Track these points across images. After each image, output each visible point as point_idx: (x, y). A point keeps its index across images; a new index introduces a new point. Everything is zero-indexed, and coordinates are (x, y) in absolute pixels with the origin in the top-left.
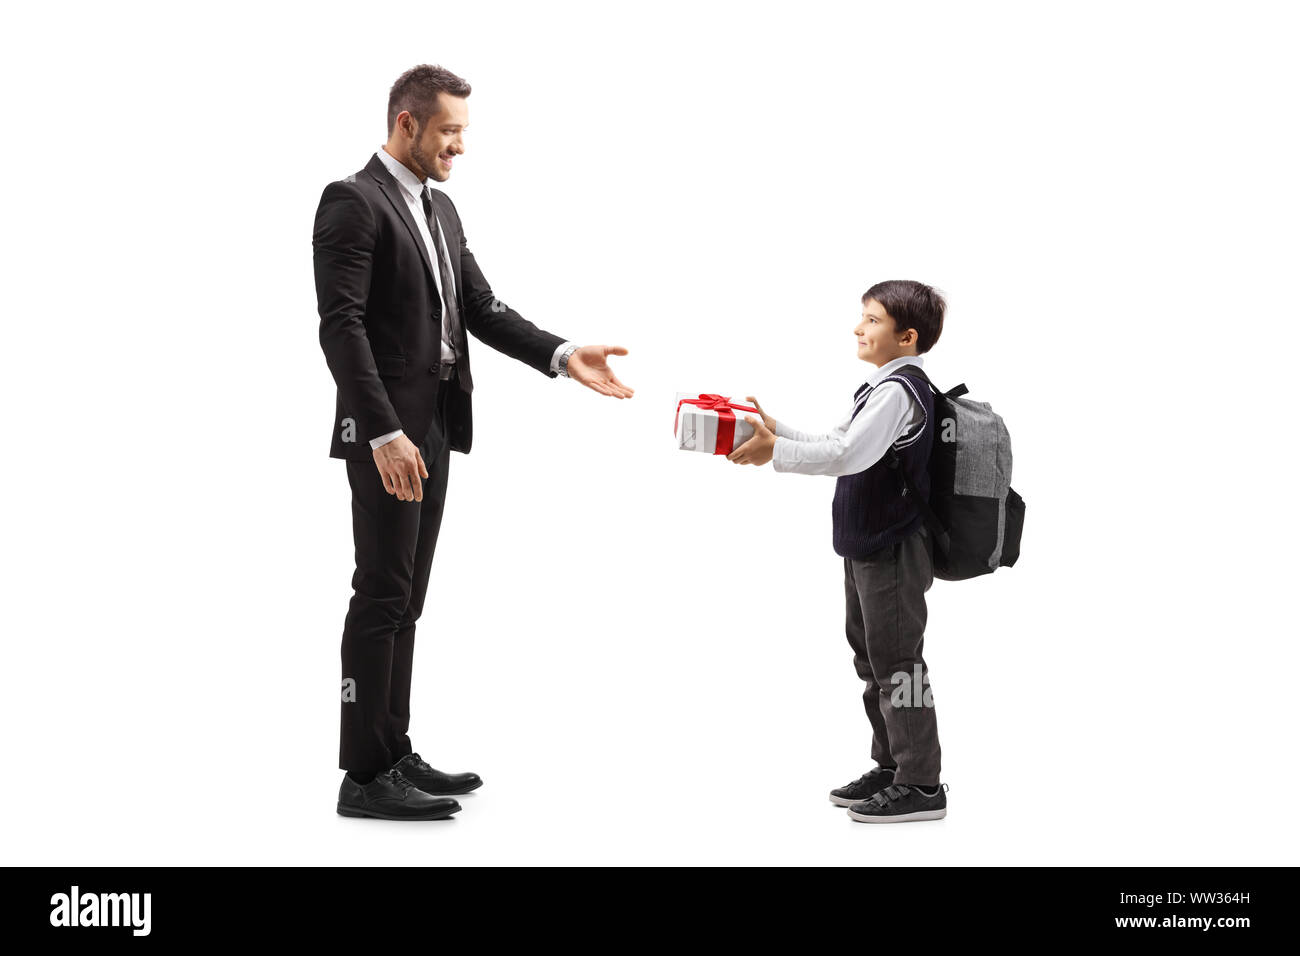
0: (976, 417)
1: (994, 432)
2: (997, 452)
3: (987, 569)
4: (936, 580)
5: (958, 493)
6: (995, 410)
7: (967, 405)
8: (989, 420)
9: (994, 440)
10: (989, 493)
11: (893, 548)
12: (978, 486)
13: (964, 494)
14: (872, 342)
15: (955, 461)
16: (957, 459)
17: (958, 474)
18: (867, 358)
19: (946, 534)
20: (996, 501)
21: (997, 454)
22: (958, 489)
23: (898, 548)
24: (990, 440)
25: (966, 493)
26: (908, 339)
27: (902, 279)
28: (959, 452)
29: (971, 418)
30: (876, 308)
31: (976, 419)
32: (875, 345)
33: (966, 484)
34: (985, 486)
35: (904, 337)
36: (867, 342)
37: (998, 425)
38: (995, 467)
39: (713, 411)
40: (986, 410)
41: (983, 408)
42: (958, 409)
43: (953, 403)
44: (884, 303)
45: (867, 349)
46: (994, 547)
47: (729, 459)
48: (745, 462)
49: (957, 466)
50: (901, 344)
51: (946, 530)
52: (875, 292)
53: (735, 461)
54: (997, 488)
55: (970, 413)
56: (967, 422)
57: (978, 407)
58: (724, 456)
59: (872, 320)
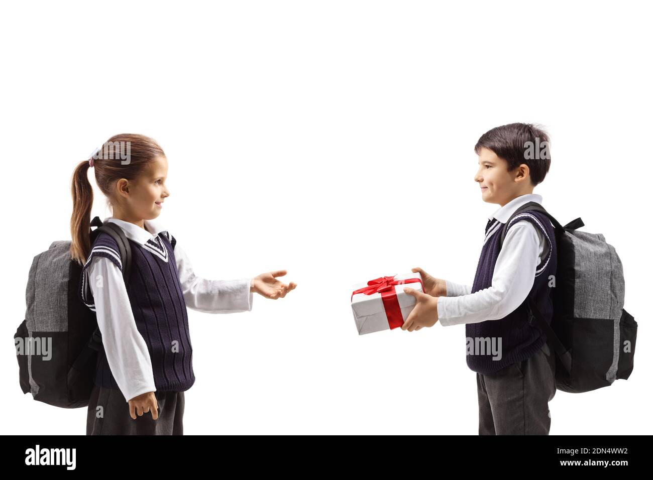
0: (592, 248)
1: (608, 261)
2: (611, 279)
3: (605, 382)
4: (558, 391)
5: (578, 316)
6: (608, 241)
7: (583, 237)
8: (603, 250)
9: (608, 268)
10: (605, 315)
11: (520, 363)
12: (595, 310)
13: (583, 316)
14: (491, 184)
15: (574, 289)
16: (576, 286)
17: (577, 300)
18: (490, 200)
19: (567, 353)
20: (611, 323)
21: (611, 281)
22: (577, 313)
23: (524, 364)
24: (605, 268)
25: (584, 316)
26: (521, 174)
27: (505, 124)
28: (577, 280)
29: (587, 250)
30: (489, 155)
31: (592, 250)
32: (495, 187)
33: (584, 308)
34: (602, 310)
35: (518, 173)
36: (487, 185)
37: (611, 255)
38: (609, 292)
39: (377, 294)
40: (600, 241)
41: (597, 240)
42: (576, 241)
43: (570, 235)
44: (494, 149)
45: (489, 192)
46: (610, 362)
47: (403, 329)
48: (418, 328)
49: (576, 292)
50: (517, 180)
51: (567, 350)
52: (485, 141)
53: (410, 329)
54: (612, 310)
55: (586, 245)
56: (584, 253)
57: (593, 239)
58: (399, 329)
59: (488, 166)
